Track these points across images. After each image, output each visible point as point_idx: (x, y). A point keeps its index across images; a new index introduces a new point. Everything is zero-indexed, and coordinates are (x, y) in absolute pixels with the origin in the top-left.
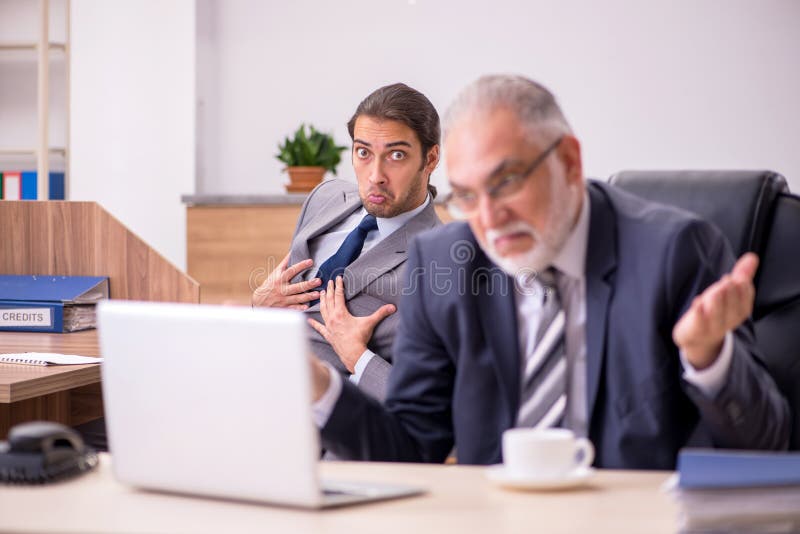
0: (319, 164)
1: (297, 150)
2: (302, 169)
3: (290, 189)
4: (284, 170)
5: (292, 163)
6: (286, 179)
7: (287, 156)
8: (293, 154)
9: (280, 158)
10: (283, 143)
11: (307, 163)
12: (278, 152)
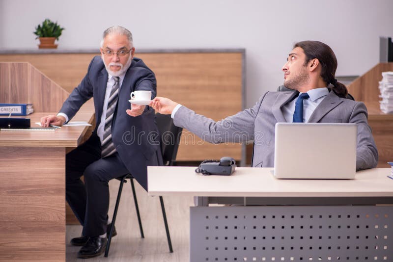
0: (53, 36)
1: (44, 30)
2: (46, 38)
3: (40, 47)
4: (36, 38)
5: (42, 35)
6: (38, 42)
7: (39, 33)
8: (42, 32)
9: (36, 33)
10: (37, 27)
11: (49, 36)
12: (35, 31)
